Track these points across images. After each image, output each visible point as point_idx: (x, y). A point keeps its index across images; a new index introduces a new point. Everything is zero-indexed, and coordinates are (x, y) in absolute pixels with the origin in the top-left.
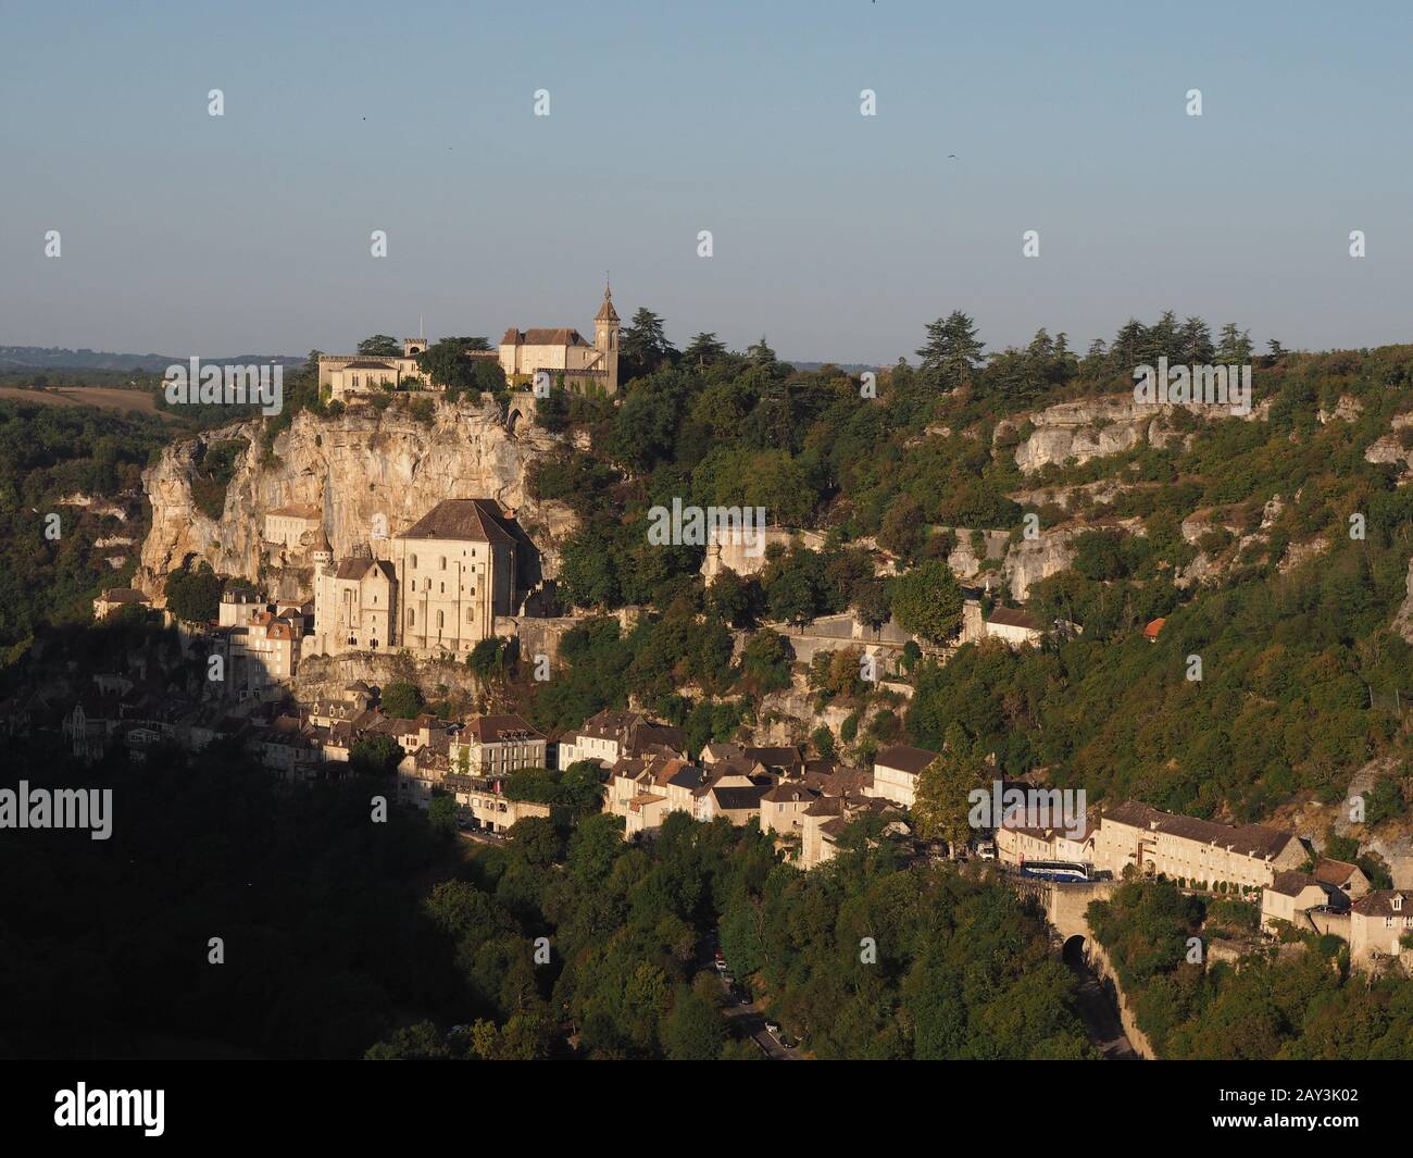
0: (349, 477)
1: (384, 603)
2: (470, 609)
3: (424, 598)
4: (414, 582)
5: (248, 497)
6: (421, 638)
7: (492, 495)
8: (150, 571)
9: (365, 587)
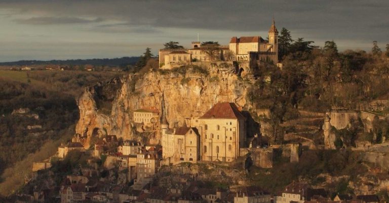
0: (173, 96)
1: (195, 144)
2: (230, 145)
3: (211, 141)
4: (206, 136)
5: (123, 106)
6: (209, 157)
7: (233, 101)
8: (80, 135)
9: (187, 138)
